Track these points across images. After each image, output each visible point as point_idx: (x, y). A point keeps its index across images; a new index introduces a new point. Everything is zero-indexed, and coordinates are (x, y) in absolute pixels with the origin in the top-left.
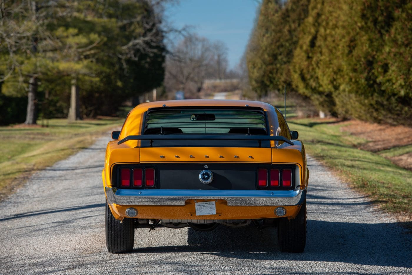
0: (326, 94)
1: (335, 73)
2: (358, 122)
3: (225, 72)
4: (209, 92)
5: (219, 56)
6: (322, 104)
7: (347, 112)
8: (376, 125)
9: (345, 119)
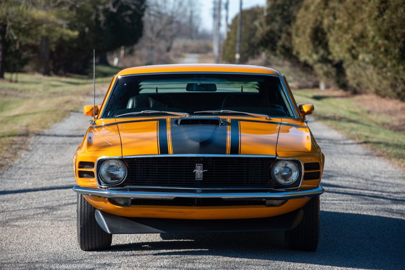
0: (335, 63)
1: (356, 39)
2: (374, 97)
3: (197, 31)
4: (179, 52)
5: (192, 12)
6: (327, 74)
7: (358, 85)
8: (398, 101)
9: (355, 93)
